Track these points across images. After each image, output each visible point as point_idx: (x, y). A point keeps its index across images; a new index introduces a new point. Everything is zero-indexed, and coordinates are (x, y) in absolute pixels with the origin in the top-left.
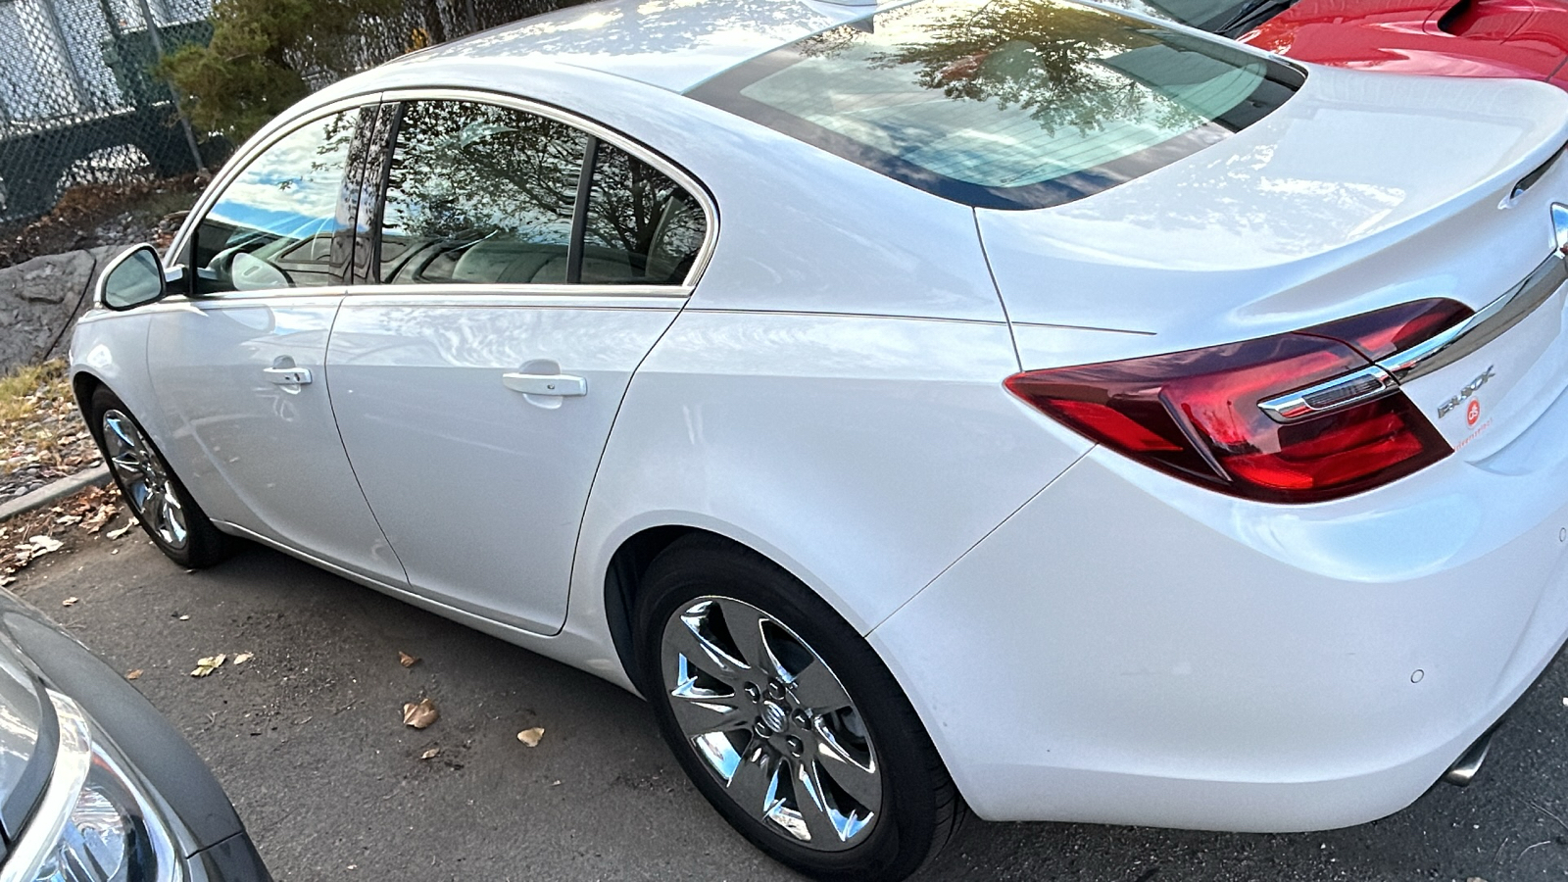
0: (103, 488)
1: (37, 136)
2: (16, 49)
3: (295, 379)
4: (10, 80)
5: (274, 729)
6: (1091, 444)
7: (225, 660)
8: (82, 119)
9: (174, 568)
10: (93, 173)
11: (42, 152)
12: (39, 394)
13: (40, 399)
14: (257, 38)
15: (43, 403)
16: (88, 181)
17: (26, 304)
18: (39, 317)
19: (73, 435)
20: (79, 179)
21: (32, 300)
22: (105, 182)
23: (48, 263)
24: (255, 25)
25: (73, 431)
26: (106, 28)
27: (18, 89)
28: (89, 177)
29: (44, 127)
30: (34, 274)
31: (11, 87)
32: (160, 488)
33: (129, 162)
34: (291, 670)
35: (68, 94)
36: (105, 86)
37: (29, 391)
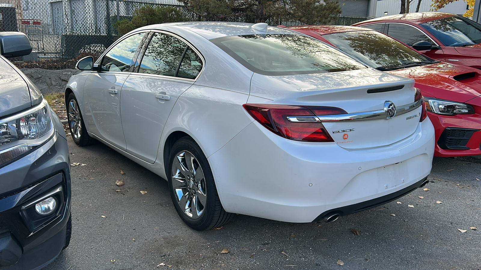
0: (65, 125)
1: (78, 36)
2: (80, 11)
3: (114, 92)
4: (76, 19)
5: (85, 179)
6: (254, 120)
7: (79, 164)
8: (92, 34)
9: (75, 145)
10: (90, 50)
11: (78, 41)
12: (56, 100)
13: (56, 101)
14: (144, 21)
15: (57, 102)
16: (88, 52)
17: (61, 81)
18: (63, 85)
19: (62, 111)
20: (86, 51)
21: (63, 80)
22: (93, 53)
23: (70, 71)
24: (144, 18)
25: (62, 110)
26: (106, 11)
27: (77, 22)
28: (89, 51)
29: (81, 34)
30: (66, 73)
31: (75, 21)
32: (78, 123)
33: (101, 49)
34: (94, 169)
35: (90, 27)
36: (101, 26)
37: (54, 99)
